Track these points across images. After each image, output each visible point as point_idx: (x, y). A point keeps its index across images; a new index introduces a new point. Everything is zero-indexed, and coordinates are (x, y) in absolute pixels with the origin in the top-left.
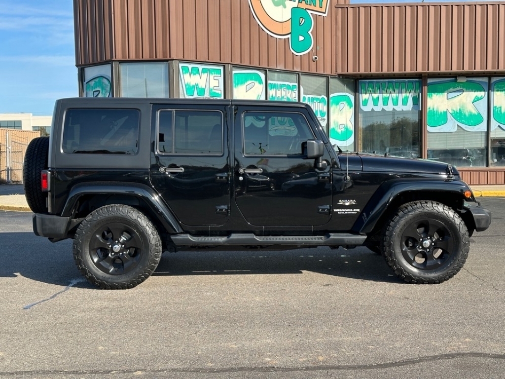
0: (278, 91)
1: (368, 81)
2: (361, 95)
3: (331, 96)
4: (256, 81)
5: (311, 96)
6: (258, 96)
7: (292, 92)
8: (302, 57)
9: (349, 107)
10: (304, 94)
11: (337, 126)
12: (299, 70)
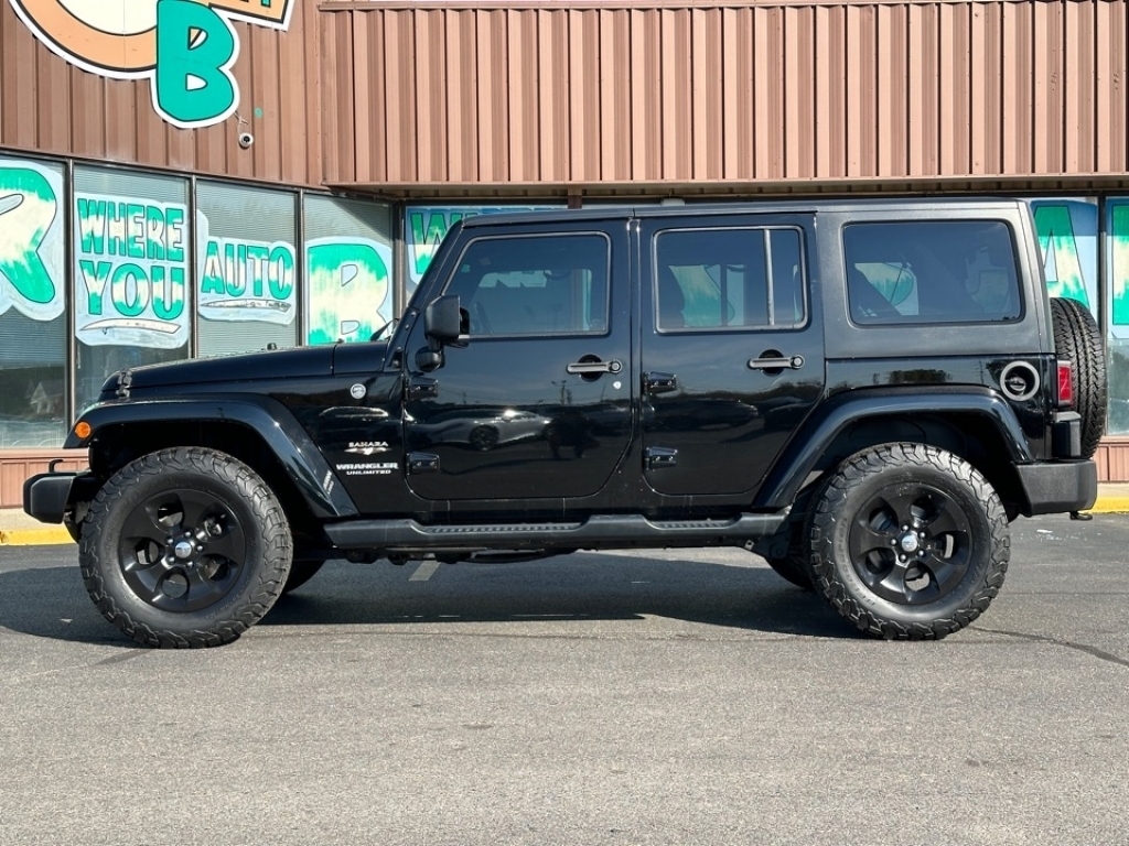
0: (112, 222)
1: (429, 208)
2: (410, 247)
3: (308, 244)
4: (30, 190)
5: (236, 242)
6: (38, 232)
7: (165, 229)
8: (199, 131)
9: (373, 276)
10: (211, 233)
11: (334, 325)
12: (189, 167)
